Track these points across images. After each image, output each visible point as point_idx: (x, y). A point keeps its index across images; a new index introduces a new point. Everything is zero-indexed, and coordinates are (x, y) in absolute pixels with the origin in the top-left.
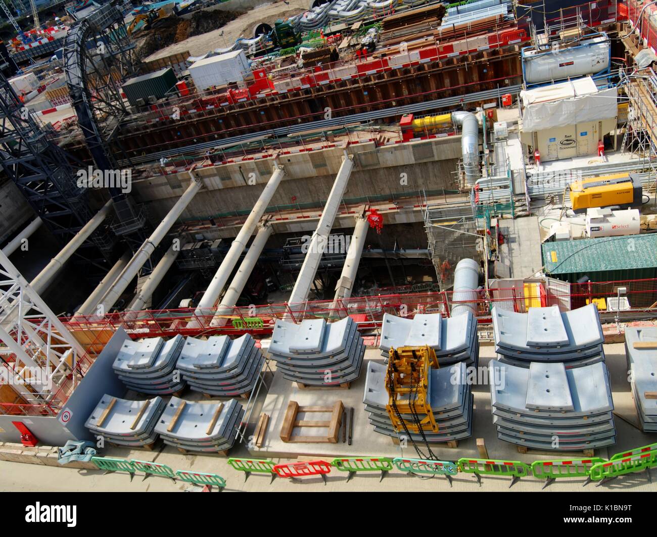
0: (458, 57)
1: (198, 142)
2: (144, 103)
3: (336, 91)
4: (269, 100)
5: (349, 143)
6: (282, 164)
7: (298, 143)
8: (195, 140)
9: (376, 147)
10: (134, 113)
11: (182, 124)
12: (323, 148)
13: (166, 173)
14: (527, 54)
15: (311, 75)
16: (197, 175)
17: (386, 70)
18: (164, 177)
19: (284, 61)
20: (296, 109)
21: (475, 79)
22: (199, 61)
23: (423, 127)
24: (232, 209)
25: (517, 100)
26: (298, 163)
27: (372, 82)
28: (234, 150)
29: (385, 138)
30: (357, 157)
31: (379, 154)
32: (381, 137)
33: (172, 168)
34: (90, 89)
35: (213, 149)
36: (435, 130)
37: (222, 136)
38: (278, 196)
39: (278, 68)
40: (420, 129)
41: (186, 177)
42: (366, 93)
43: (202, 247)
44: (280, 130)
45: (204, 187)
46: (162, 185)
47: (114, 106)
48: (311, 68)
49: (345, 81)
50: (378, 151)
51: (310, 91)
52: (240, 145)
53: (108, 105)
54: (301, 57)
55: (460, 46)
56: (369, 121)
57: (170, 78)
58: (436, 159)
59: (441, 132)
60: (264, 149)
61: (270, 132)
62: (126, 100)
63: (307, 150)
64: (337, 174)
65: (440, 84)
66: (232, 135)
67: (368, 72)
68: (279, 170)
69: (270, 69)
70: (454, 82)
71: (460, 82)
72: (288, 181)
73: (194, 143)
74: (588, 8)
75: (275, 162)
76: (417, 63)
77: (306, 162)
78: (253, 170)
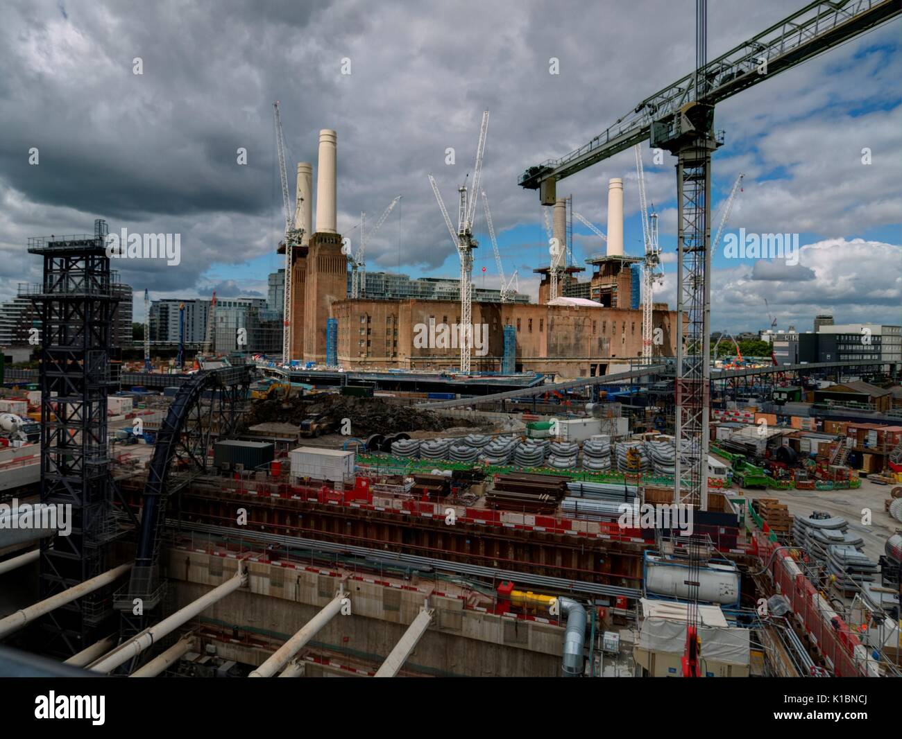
0: (575, 537)
1: (265, 530)
2: (228, 467)
4: (362, 512)
5: (434, 593)
7: (376, 572)
8: (263, 527)
9: (463, 609)
10: (212, 475)
11: (257, 504)
12: (402, 588)
13: (212, 553)
14: (651, 558)
15: (415, 502)
16: (246, 568)
17: (496, 525)
18: (207, 556)
19: (393, 478)
20: (387, 533)
21: (589, 567)
23: (523, 604)
24: (266, 626)
25: (635, 607)
26: (368, 596)
27: (478, 533)
28: (300, 554)
29: (476, 601)
30: (438, 612)
31: (464, 619)
32: (471, 598)
35: (278, 544)
36: (535, 611)
37: (294, 534)
38: (328, 629)
39: (382, 482)
40: (519, 604)
41: (232, 566)
42: (468, 542)
43: (208, 663)
44: (361, 550)
46: (201, 564)
47: (195, 459)
48: (418, 496)
50: (464, 614)
51: (409, 519)
52: (310, 550)
53: (191, 455)
55: (580, 525)
56: (464, 575)
57: (268, 454)
58: (530, 648)
59: (542, 616)
60: (335, 565)
62: (212, 458)
63: (384, 584)
64: (409, 627)
65: (551, 559)
66: (306, 536)
67: (477, 521)
68: (342, 597)
69: (375, 481)
70: (566, 561)
71: (573, 565)
73: (260, 530)
74: (716, 530)
75: (341, 585)
76: (530, 528)
77: (376, 597)
78: (313, 585)
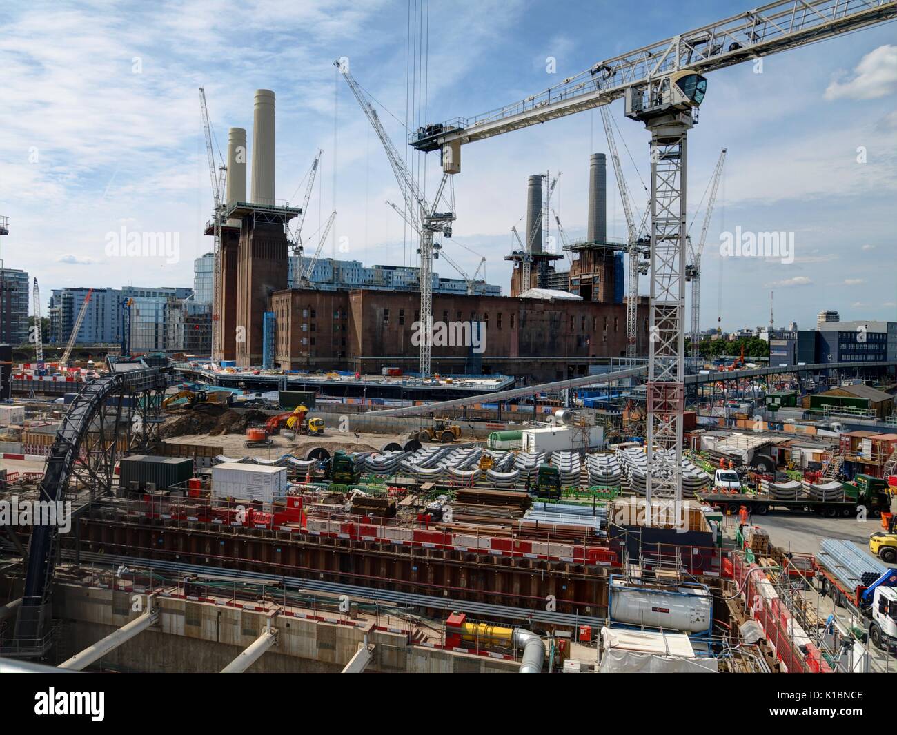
0: (535, 561)
1: (180, 560)
2: (137, 488)
3: (379, 554)
4: (293, 537)
5: (374, 627)
6: (276, 628)
7: (308, 605)
8: (177, 557)
9: (408, 644)
10: (118, 496)
11: (172, 530)
12: (339, 622)
13: (116, 588)
14: (616, 583)
15: (355, 524)
16: (157, 604)
17: (447, 548)
18: (111, 592)
19: (330, 497)
20: (322, 560)
21: (550, 594)
22: (229, 464)
23: (475, 635)
25: (596, 638)
26: (299, 633)
27: (426, 558)
28: (221, 587)
29: (422, 635)
30: (379, 650)
31: (408, 655)
32: (418, 632)
33: (129, 583)
34: (81, 450)
35: (196, 576)
36: (488, 645)
37: (214, 563)
39: (319, 502)
40: (470, 638)
42: (415, 568)
44: (293, 581)
45: (158, 625)
46: (102, 602)
47: (98, 479)
48: (358, 516)
49: (395, 545)
50: (409, 651)
51: (348, 542)
52: (233, 582)
53: (93, 475)
54: (351, 499)
55: (540, 548)
56: (409, 605)
57: (184, 471)
59: (496, 651)
60: (261, 598)
61: (277, 579)
62: (118, 476)
63: (317, 619)
64: (345, 666)
65: (507, 587)
66: (228, 565)
67: (425, 544)
68: (269, 635)
69: (310, 501)
70: (525, 589)
71: (532, 593)
72: (275, 654)
73: (174, 560)
74: (689, 551)
75: (268, 621)
76: (485, 552)
77: (309, 634)
78: (235, 623)
